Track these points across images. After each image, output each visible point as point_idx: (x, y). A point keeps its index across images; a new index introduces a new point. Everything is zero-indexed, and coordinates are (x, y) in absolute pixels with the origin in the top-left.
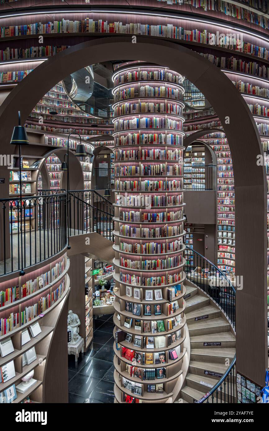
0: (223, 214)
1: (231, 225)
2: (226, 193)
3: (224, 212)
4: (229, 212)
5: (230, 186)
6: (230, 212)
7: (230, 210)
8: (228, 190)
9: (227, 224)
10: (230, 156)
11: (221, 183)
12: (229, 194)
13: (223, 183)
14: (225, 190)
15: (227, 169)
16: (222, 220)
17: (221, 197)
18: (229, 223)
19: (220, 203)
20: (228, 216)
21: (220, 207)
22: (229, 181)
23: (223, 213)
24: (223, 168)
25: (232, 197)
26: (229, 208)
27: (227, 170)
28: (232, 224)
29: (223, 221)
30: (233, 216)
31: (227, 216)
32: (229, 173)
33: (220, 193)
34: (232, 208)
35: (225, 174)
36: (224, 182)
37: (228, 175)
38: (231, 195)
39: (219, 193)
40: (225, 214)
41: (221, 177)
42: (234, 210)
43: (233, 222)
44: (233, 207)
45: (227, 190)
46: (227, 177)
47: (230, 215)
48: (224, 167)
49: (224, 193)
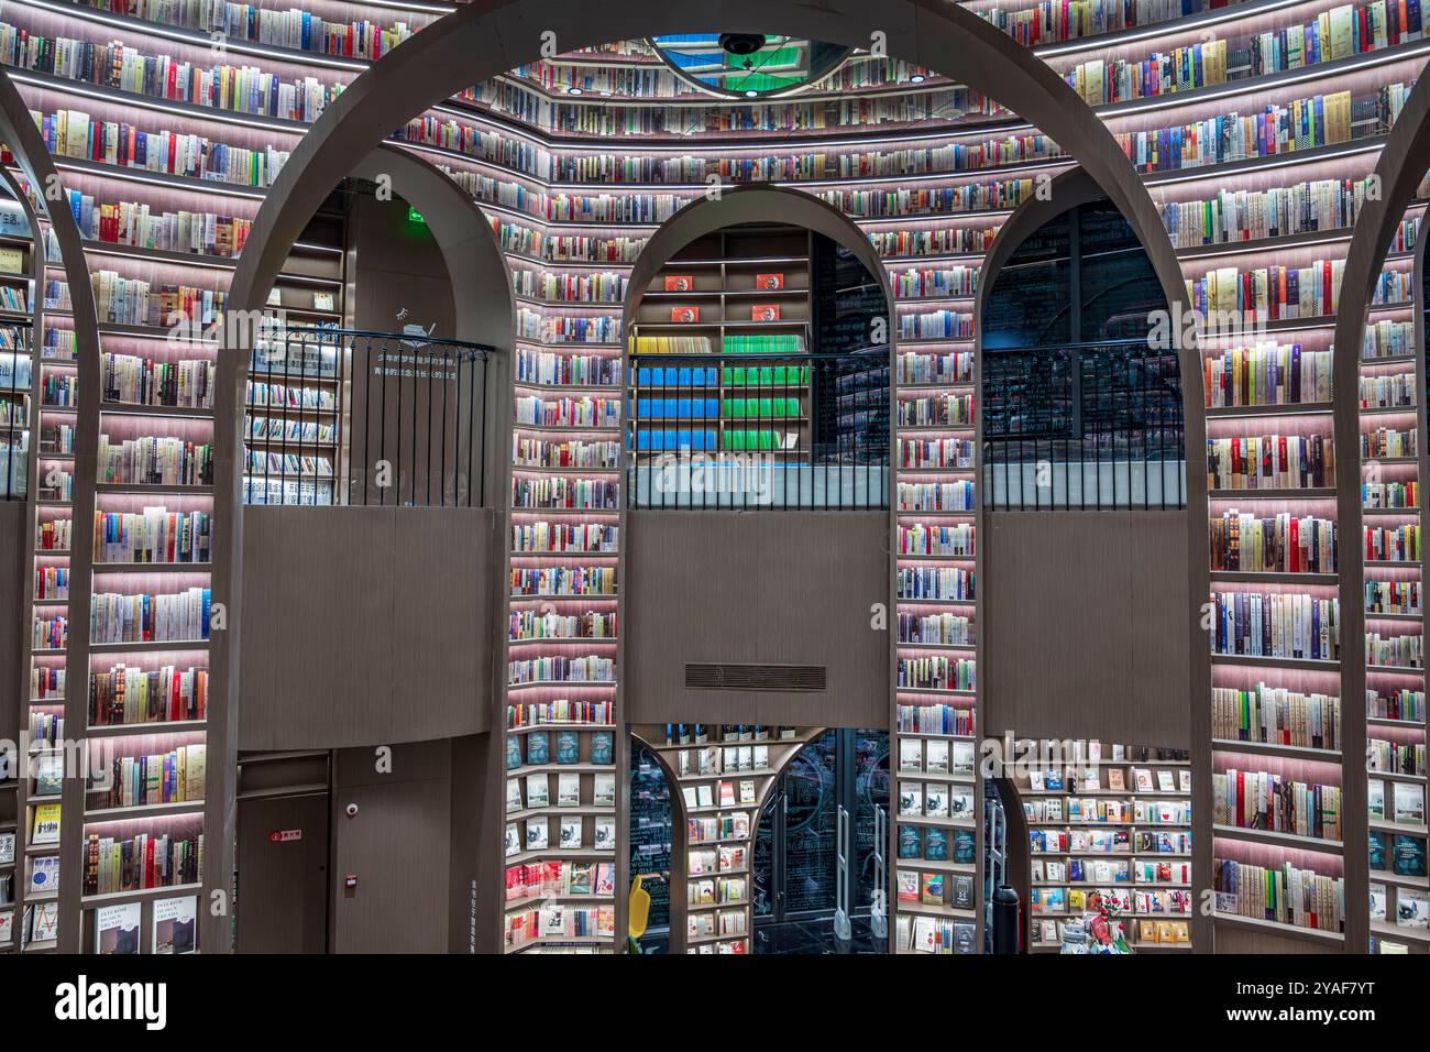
0: (536, 663)
1: (589, 724)
2: (558, 528)
3: (537, 647)
4: (573, 647)
5: (586, 484)
6: (581, 646)
7: (583, 629)
8: (570, 503)
9: (562, 721)
10: (586, 299)
11: (529, 463)
12: (579, 531)
13: (537, 462)
14: (547, 504)
15: (566, 376)
16: (528, 701)
17: (527, 550)
18: (573, 716)
19: (517, 592)
20: (567, 673)
21: (520, 616)
22: (578, 449)
23: (532, 657)
24: (541, 365)
25: (596, 547)
26: (571, 620)
27: (567, 379)
28: (593, 719)
29: (532, 707)
30: (603, 670)
31: (562, 672)
32: (575, 400)
33: (522, 524)
34: (597, 620)
35: (552, 406)
36: (547, 457)
37: (573, 413)
38: (592, 539)
39: (517, 528)
40: (547, 661)
41: (531, 421)
42: (607, 632)
43: (600, 709)
44: (605, 612)
45: (561, 504)
46: (564, 421)
47: (580, 662)
48: (547, 363)
49: (542, 528)
